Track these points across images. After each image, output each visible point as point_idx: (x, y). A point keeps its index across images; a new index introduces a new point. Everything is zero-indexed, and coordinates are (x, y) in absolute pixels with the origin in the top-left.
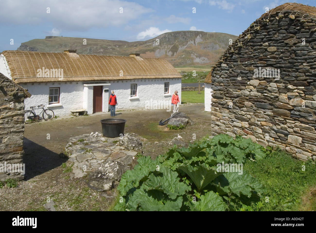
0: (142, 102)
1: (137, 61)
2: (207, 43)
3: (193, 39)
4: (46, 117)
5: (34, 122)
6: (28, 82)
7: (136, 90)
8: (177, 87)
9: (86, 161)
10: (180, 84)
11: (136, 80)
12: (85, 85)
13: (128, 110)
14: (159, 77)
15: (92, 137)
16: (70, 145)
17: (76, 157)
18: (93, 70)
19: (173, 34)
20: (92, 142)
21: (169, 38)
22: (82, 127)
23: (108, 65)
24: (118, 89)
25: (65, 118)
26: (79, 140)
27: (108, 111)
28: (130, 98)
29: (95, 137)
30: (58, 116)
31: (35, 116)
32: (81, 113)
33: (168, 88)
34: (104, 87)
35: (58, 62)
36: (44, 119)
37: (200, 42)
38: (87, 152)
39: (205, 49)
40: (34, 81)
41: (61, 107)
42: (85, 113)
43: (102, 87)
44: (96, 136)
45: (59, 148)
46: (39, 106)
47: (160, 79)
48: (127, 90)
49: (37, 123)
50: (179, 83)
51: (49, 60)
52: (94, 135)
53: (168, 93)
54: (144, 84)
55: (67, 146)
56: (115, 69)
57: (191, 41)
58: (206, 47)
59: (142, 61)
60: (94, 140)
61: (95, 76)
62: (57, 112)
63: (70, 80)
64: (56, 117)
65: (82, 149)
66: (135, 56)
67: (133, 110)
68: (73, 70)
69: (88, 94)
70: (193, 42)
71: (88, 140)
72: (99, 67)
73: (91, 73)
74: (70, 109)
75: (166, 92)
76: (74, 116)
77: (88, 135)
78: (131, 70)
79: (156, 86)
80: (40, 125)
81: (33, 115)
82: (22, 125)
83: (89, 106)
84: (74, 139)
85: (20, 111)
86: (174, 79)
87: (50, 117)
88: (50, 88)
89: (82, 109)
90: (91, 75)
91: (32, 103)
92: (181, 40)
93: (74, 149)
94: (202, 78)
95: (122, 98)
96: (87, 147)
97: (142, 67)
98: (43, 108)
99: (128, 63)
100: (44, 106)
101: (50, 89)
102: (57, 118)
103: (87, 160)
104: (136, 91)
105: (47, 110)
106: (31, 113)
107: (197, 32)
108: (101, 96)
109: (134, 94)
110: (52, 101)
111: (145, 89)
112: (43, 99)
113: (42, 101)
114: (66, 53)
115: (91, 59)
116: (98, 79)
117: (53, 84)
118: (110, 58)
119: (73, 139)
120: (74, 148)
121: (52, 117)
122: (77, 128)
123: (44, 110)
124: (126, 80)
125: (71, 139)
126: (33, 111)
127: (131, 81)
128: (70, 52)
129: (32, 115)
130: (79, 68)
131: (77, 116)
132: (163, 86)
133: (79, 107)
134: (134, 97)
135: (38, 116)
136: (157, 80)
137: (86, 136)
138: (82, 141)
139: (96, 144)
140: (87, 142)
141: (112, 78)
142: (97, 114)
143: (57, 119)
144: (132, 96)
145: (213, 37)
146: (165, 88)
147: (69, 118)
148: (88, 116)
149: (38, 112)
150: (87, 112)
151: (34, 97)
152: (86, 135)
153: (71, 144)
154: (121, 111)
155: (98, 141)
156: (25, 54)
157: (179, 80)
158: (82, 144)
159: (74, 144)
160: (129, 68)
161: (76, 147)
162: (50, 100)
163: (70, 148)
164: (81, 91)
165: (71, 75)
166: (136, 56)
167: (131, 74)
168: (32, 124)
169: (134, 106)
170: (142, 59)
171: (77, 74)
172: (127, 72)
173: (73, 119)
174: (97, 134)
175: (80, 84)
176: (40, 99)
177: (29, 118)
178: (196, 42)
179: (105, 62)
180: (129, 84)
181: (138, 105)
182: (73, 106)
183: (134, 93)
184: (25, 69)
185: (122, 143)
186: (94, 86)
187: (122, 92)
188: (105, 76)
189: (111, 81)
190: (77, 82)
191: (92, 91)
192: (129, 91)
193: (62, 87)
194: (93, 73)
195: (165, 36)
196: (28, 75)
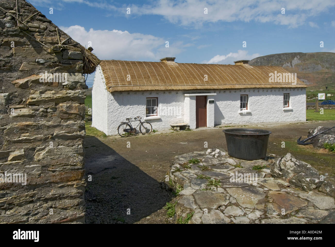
0: (255, 117)
1: (246, 69)
2: (306, 64)
3: (290, 61)
4: (144, 131)
5: (131, 136)
6: (124, 90)
7: (246, 102)
8: (300, 99)
9: (217, 209)
10: (305, 96)
11: (247, 90)
12: (186, 95)
13: (238, 126)
14: (276, 87)
15: (211, 157)
16: (176, 167)
17: (193, 195)
18: (195, 78)
19: (265, 58)
20: (214, 166)
21: (261, 62)
22: (186, 143)
23: (211, 73)
24: (224, 100)
25: (164, 132)
26: (191, 160)
27: (214, 126)
28: (239, 112)
29: (216, 157)
30: (156, 130)
31: (132, 129)
32: (183, 128)
33: (288, 100)
34: (209, 97)
35: (155, 70)
36: (141, 132)
37: (297, 64)
38: (212, 185)
39: (304, 70)
40: (129, 90)
41: (159, 120)
42: (187, 128)
43: (206, 97)
44: (217, 155)
45: (160, 171)
46: (135, 118)
47: (278, 89)
48: (236, 102)
49: (133, 137)
50: (303, 94)
51: (145, 68)
52: (213, 153)
53: (288, 106)
54: (257, 95)
55: (172, 170)
56: (220, 77)
57: (287, 63)
58: (305, 69)
59: (252, 69)
60: (216, 162)
61: (198, 85)
62: (155, 126)
63: (169, 89)
64: (154, 131)
65: (201, 179)
66: (242, 64)
67: (244, 126)
68: (171, 78)
69: (190, 105)
70: (289, 65)
71: (205, 162)
72: (201, 75)
73: (192, 82)
74: (169, 123)
75: (285, 106)
76: (175, 130)
77: (202, 153)
78: (240, 78)
79: (273, 97)
80: (137, 139)
81: (130, 128)
82: (79, 122)
83: (191, 120)
84: (183, 159)
85: (73, 92)
86: (296, 90)
87: (148, 131)
88: (147, 98)
89: (183, 123)
90: (193, 83)
91: (129, 115)
92: (275, 63)
93: (185, 177)
94: (309, 97)
95: (230, 111)
96: (207, 174)
97: (253, 76)
98: (140, 121)
99: (235, 71)
100: (141, 118)
101: (147, 100)
102: (156, 132)
103: (220, 207)
104: (247, 104)
105: (144, 122)
106: (127, 126)
107: (294, 54)
108: (204, 108)
109: (244, 107)
110: (149, 113)
111: (258, 101)
112: (140, 110)
113: (139, 113)
114: (164, 61)
115: (191, 67)
116: (202, 88)
117: (151, 94)
118: (214, 66)
119: (181, 159)
120: (185, 174)
121: (150, 131)
122: (181, 144)
123: (141, 122)
124: (234, 90)
125: (178, 158)
126: (129, 123)
127: (240, 91)
128: (168, 61)
129: (128, 127)
130: (178, 76)
131: (177, 131)
132: (281, 98)
133: (180, 121)
134: (244, 111)
135: (135, 129)
136: (273, 90)
137: (200, 155)
138: (196, 162)
139: (222, 170)
140: (205, 164)
141: (218, 87)
142: (201, 129)
143: (155, 134)
144: (241, 109)
145: (314, 57)
146: (284, 101)
147: (170, 132)
148: (191, 131)
149: (135, 125)
150: (189, 126)
151: (131, 108)
152: (199, 153)
153: (178, 166)
154: (229, 126)
155: (223, 164)
156: (121, 63)
157: (303, 90)
158: (197, 168)
159: (184, 166)
160: (237, 76)
161: (189, 173)
162: (148, 112)
163: (177, 173)
164: (181, 102)
165: (170, 83)
166: (244, 63)
167: (240, 82)
168: (128, 137)
169: (244, 122)
170: (252, 67)
171: (176, 82)
172: (236, 81)
173: (173, 133)
174: (219, 153)
175: (180, 93)
176: (137, 110)
177: (125, 130)
178: (293, 64)
179: (208, 70)
180: (239, 94)
181: (250, 120)
182: (173, 119)
183: (244, 105)
184: (121, 77)
185: (281, 173)
186: (197, 96)
187: (230, 104)
188: (209, 85)
189: (216, 91)
190: (177, 91)
191: (194, 102)
192: (238, 103)
193: (161, 97)
194: (195, 82)
195: (257, 60)
196: (123, 83)
